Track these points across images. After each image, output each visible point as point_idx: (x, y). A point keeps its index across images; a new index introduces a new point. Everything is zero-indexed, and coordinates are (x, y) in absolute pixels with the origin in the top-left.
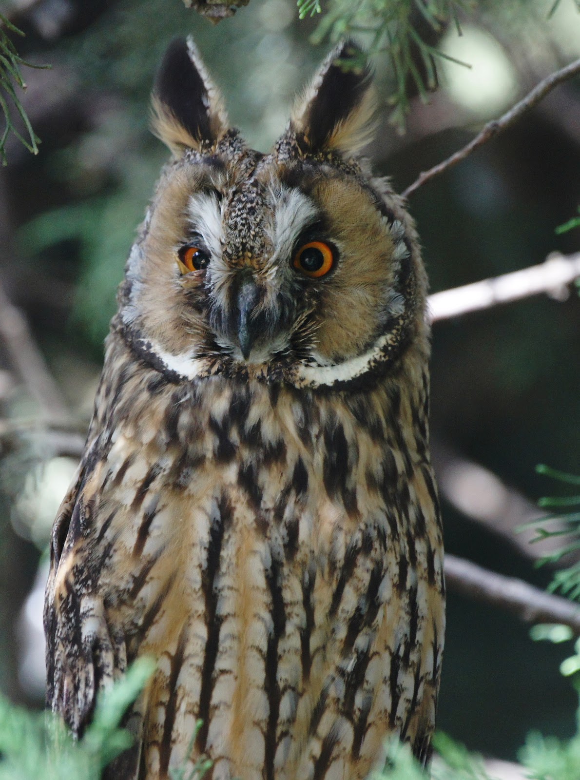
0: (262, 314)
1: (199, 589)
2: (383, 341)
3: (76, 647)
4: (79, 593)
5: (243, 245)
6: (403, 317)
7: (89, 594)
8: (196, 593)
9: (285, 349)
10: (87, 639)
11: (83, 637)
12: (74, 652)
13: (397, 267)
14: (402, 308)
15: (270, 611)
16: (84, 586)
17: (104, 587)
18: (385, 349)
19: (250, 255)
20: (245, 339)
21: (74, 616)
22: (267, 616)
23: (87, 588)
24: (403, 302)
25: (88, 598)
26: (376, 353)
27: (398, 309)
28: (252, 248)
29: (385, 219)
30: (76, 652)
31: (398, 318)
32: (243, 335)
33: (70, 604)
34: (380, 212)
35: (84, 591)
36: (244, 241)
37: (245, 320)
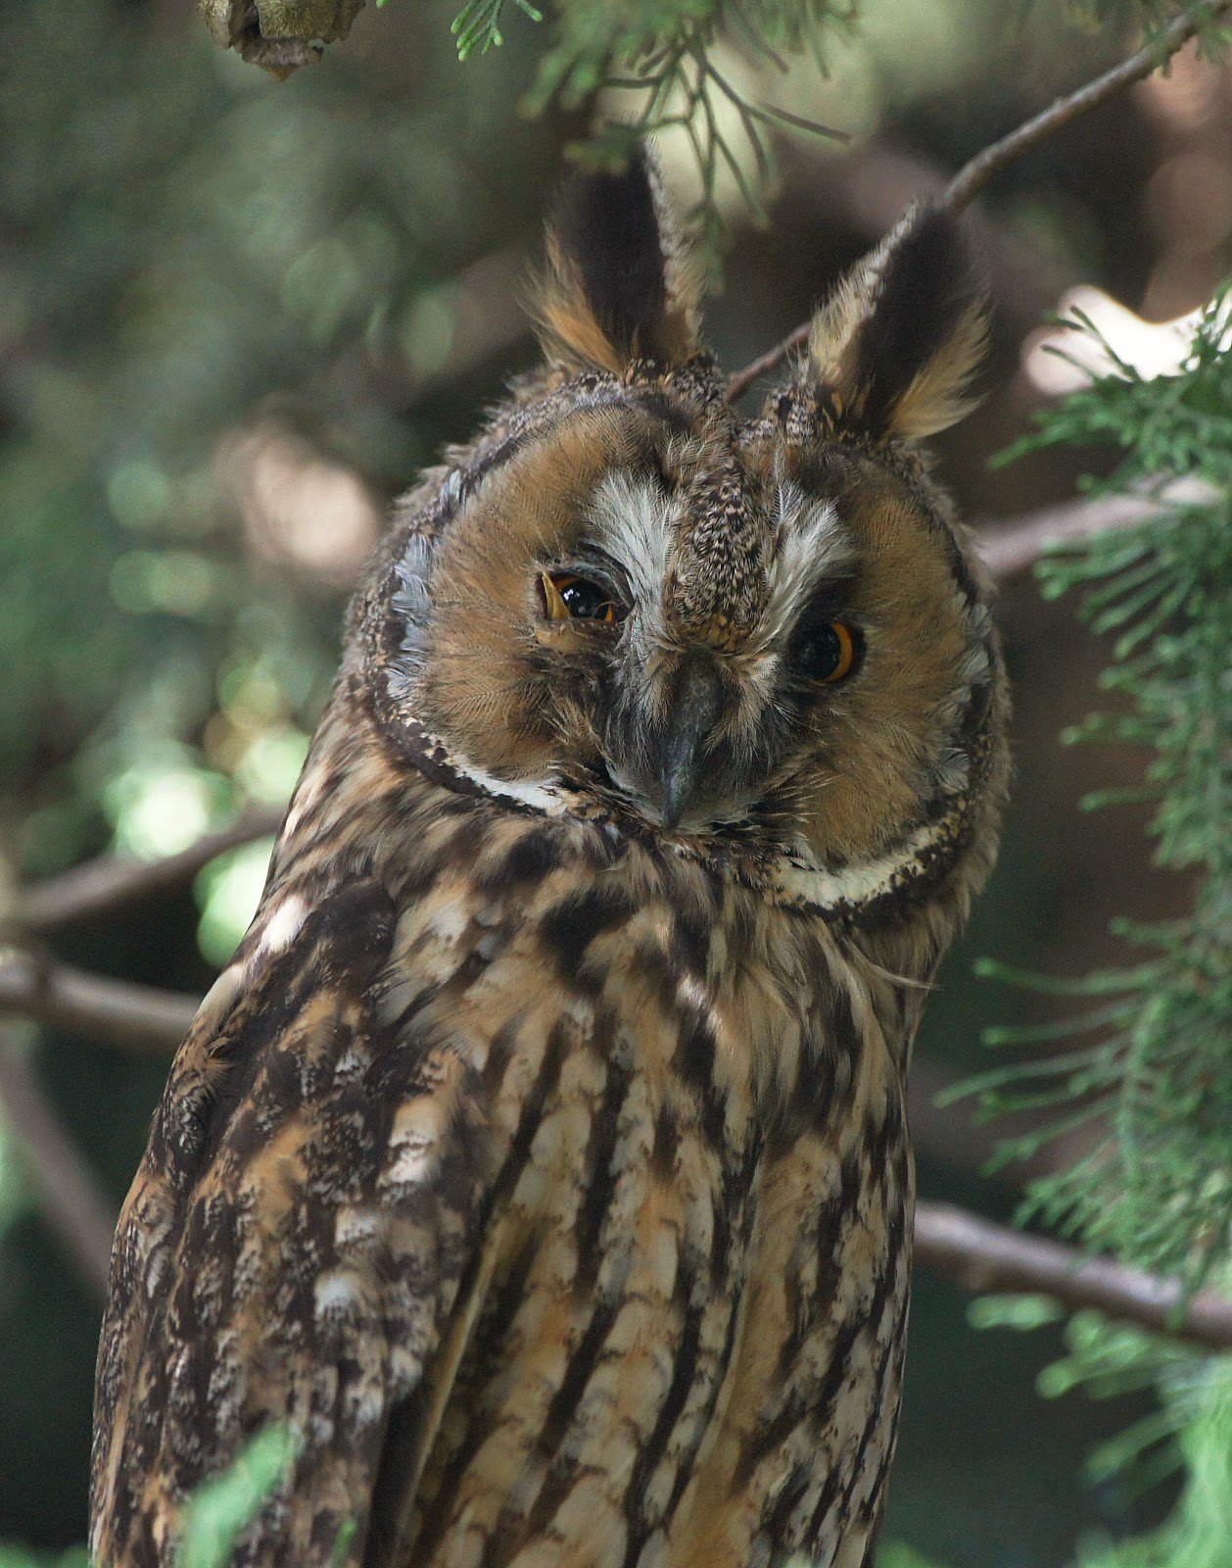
0: (725, 746)
1: (570, 1282)
2: (924, 838)
3: (296, 1327)
4: (325, 1201)
5: (718, 597)
6: (965, 795)
7: (355, 1205)
8: (563, 1289)
9: (742, 822)
10: (329, 1315)
11: (320, 1309)
12: (290, 1336)
13: (963, 695)
14: (963, 778)
15: (673, 1353)
16: (342, 1187)
17: (394, 1191)
18: (923, 856)
19: (723, 621)
20: (684, 791)
21: (317, 1247)
22: (668, 1363)
23: (351, 1191)
24: (966, 768)
25: (352, 1212)
26: (906, 859)
27: (955, 780)
28: (733, 608)
29: (962, 597)
30: (296, 1338)
31: (955, 796)
32: (677, 782)
33: (304, 1224)
34: (956, 582)
35: (341, 1197)
36: (721, 590)
37: (692, 751)
